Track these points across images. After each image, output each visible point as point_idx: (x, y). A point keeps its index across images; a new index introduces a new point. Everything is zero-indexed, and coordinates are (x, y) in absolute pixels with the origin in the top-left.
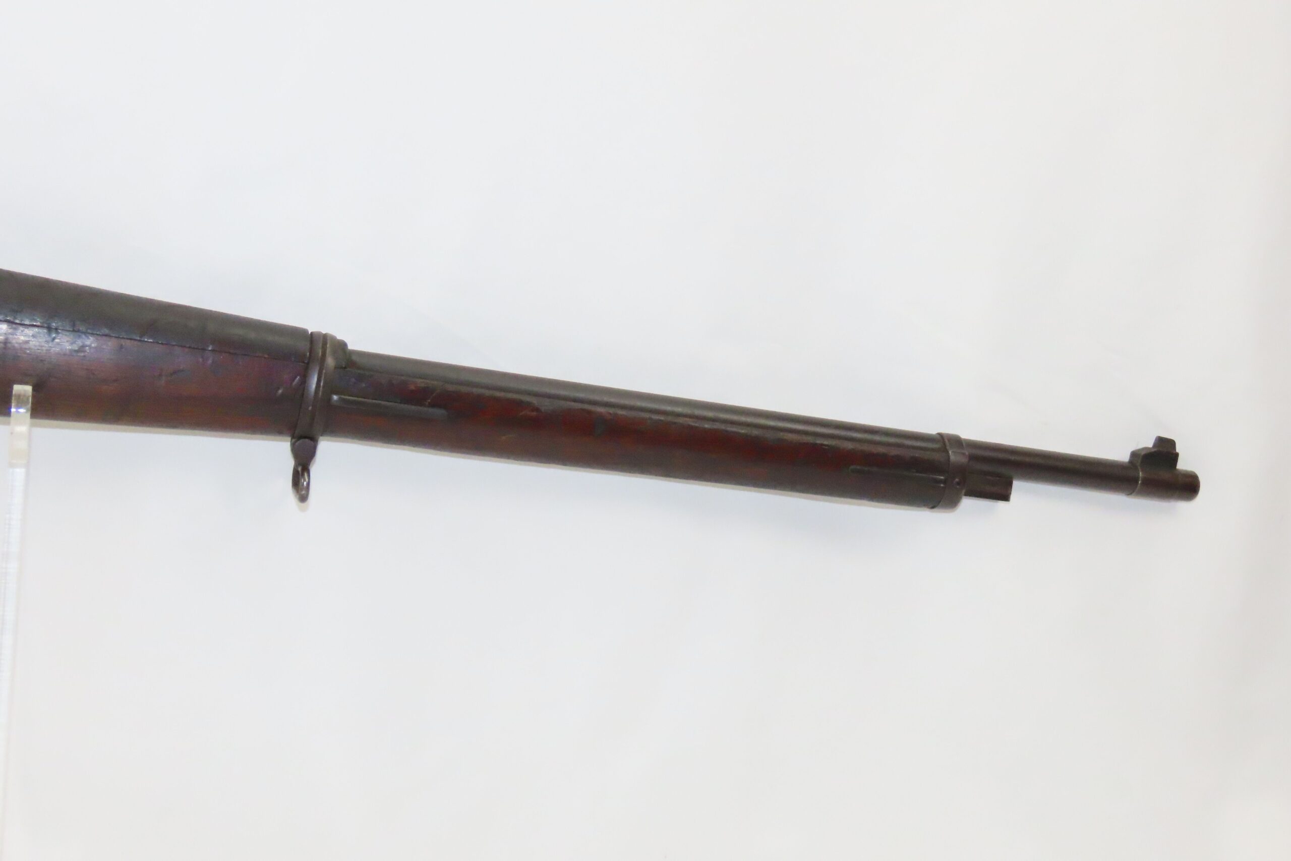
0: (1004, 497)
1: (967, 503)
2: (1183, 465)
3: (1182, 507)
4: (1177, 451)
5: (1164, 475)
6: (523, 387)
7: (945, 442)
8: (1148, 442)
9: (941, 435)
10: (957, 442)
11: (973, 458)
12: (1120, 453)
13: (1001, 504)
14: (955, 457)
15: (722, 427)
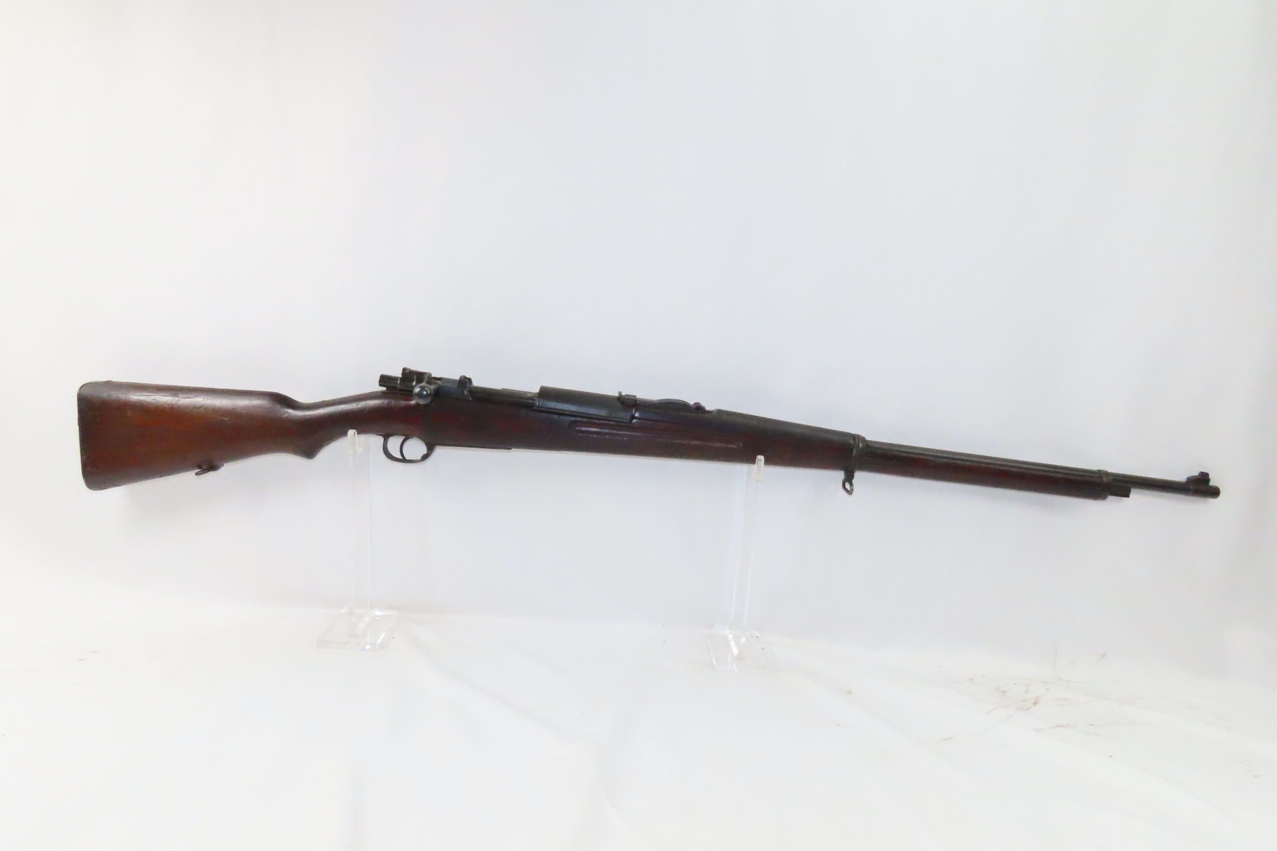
0: (1127, 496)
1: (1111, 498)
2: (1211, 483)
3: (1211, 501)
4: (1210, 478)
5: (1203, 488)
6: (931, 453)
7: (1100, 474)
8: (1195, 473)
9: (1099, 471)
10: (1107, 474)
11: (1114, 480)
12: (1181, 477)
13: (1125, 499)
14: (1105, 479)
15: (1008, 468)
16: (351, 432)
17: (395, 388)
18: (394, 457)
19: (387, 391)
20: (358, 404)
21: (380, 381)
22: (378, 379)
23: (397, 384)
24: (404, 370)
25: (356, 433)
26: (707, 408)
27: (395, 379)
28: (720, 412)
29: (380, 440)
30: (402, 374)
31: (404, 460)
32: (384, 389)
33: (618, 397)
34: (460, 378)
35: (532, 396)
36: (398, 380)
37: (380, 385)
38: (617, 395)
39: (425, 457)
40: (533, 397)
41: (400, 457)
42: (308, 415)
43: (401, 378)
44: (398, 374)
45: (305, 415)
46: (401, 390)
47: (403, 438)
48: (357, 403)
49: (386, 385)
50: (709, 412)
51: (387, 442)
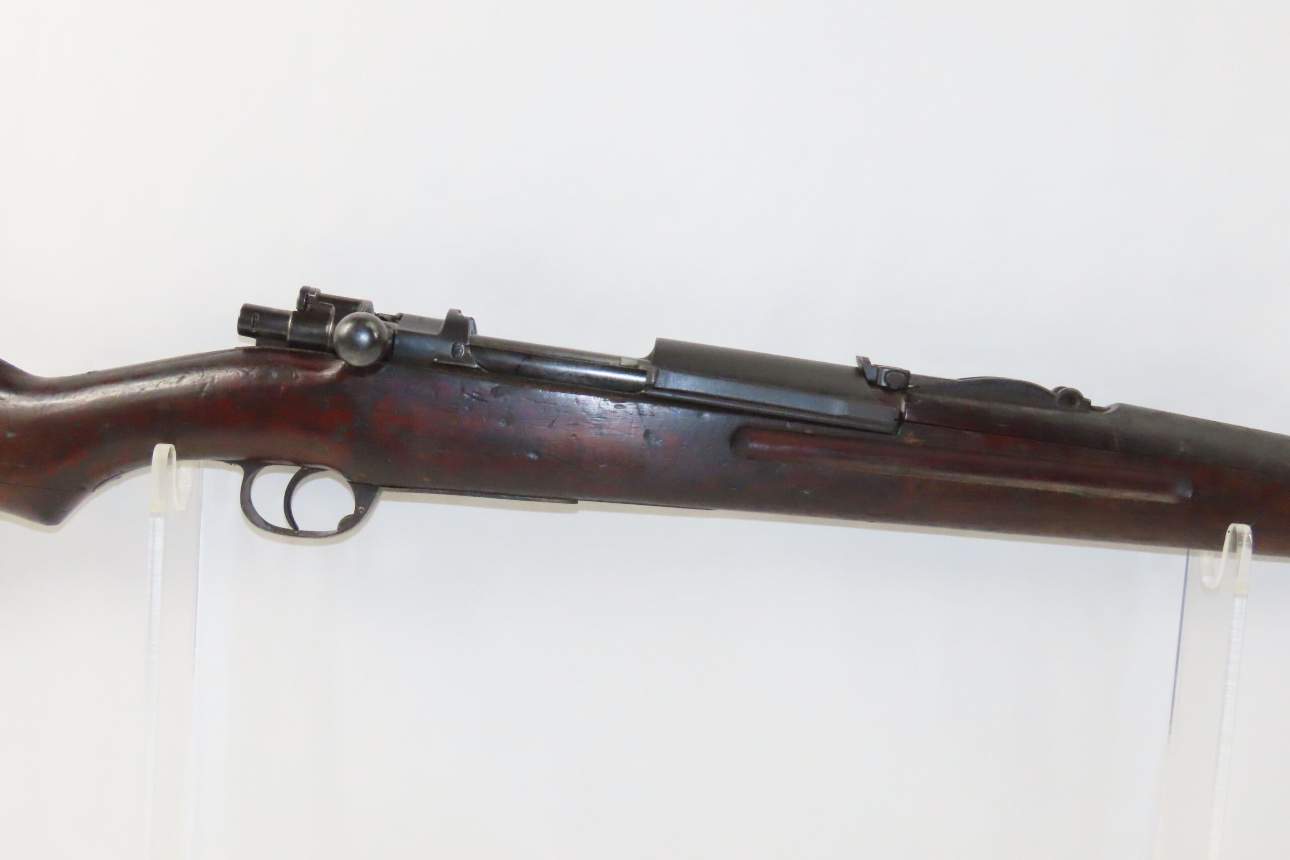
16: (162, 451)
17: (281, 338)
18: (266, 523)
19: (257, 347)
20: (183, 377)
21: (241, 321)
22: (237, 314)
23: (286, 329)
24: (304, 292)
25: (174, 453)
26: (1097, 401)
27: (280, 316)
28: (1124, 411)
29: (236, 475)
30: (300, 303)
31: (294, 531)
32: (251, 342)
33: (857, 368)
34: (447, 317)
35: (634, 363)
36: (288, 320)
37: (242, 332)
38: (854, 364)
39: (348, 524)
40: (637, 366)
41: (284, 524)
42: (51, 406)
43: (294, 313)
44: (289, 304)
45: (44, 407)
46: (293, 344)
47: (297, 469)
48: (180, 376)
49: (254, 330)
50: (1100, 410)
51: (251, 482)
